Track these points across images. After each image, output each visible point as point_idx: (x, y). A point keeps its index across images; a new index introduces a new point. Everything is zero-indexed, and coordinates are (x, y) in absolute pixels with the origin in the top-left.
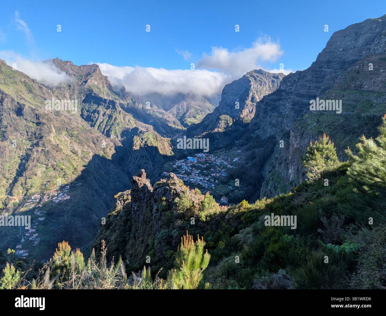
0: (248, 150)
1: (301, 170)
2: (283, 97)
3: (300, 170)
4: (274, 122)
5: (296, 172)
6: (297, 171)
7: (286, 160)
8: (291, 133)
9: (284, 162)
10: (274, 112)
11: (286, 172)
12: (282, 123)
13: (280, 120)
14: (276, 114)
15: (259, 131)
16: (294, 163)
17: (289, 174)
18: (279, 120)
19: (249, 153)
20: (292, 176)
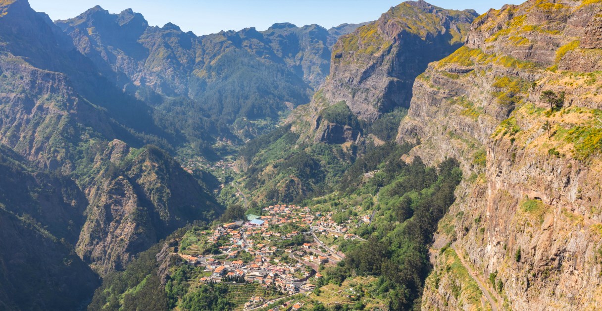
0: (394, 193)
1: (513, 244)
2: (475, 67)
3: (510, 246)
4: (456, 126)
5: (503, 251)
6: (505, 248)
7: (479, 220)
8: (488, 153)
9: (474, 226)
10: (454, 103)
11: (479, 249)
12: (472, 129)
13: (468, 120)
14: (458, 107)
15: (420, 148)
16: (497, 229)
17: (488, 254)
18: (466, 120)
19: (398, 201)
20: (494, 260)
